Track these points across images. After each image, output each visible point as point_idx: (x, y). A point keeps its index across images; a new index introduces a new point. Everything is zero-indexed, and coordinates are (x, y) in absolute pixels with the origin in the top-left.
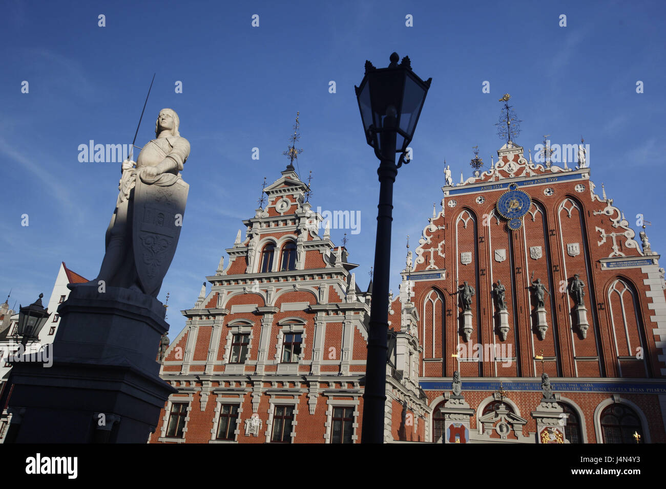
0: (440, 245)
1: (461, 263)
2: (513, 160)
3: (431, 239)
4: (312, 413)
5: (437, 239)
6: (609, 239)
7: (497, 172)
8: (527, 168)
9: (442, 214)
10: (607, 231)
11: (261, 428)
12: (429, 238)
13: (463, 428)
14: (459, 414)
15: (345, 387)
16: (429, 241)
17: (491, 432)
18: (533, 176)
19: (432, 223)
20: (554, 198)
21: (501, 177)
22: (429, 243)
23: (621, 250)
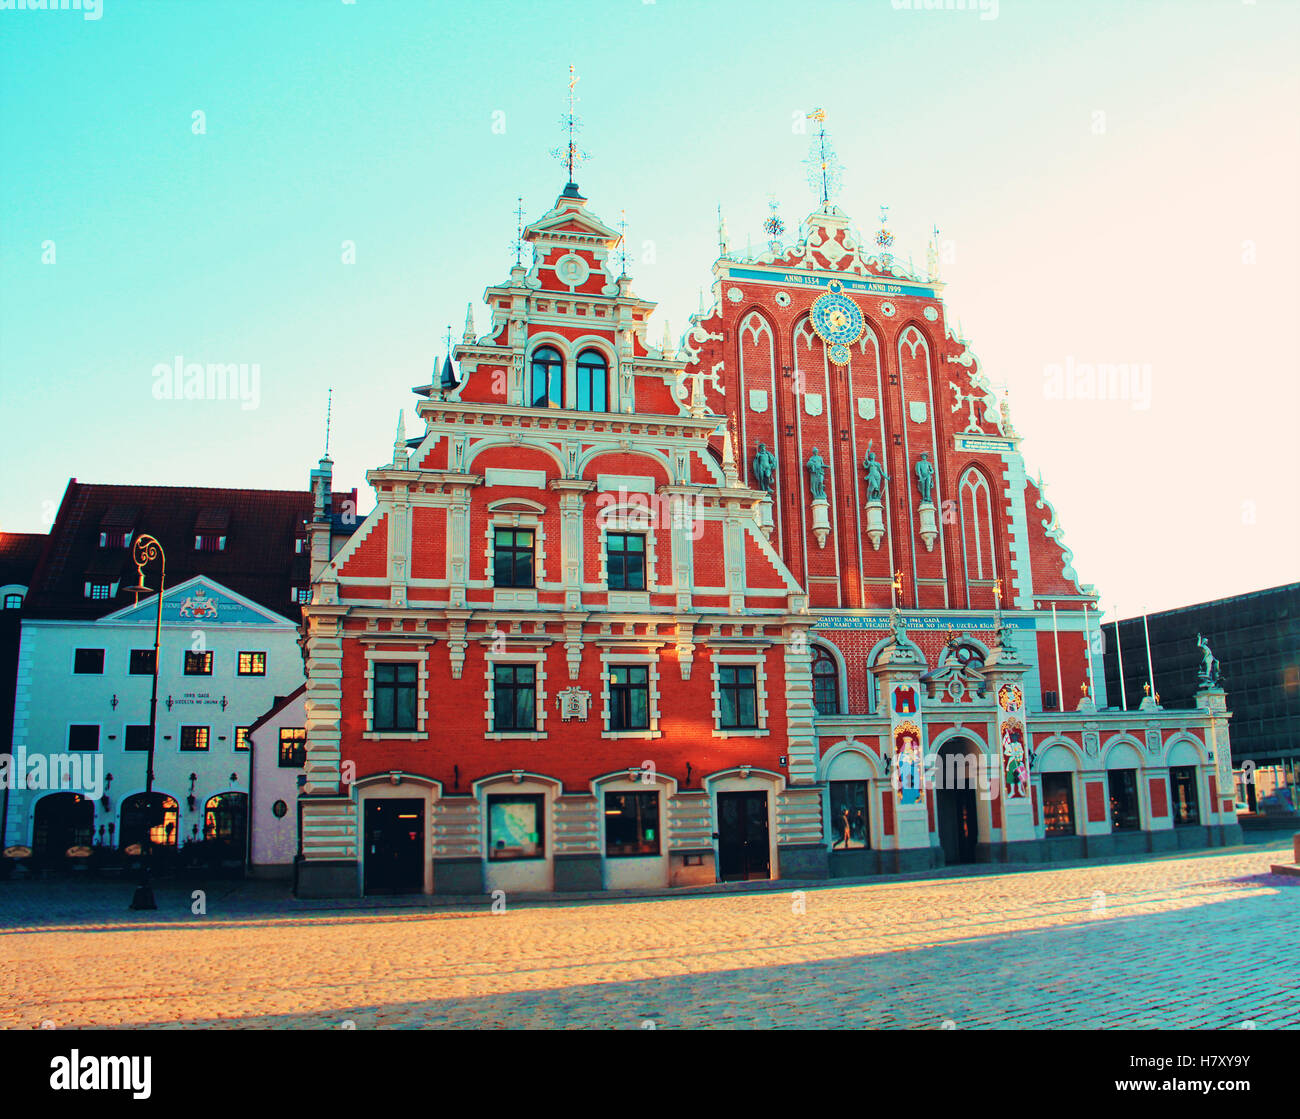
0: (715, 369)
1: (748, 408)
2: (836, 239)
3: (699, 355)
4: (686, 677)
5: (709, 356)
6: (965, 403)
7: (809, 254)
8: (856, 259)
9: (716, 311)
10: (964, 392)
11: (590, 707)
12: (695, 353)
13: (911, 690)
14: (907, 671)
15: (737, 635)
16: (695, 360)
17: (942, 695)
18: (867, 276)
19: (699, 324)
20: (895, 322)
21: (816, 266)
22: (695, 363)
23: (979, 423)
